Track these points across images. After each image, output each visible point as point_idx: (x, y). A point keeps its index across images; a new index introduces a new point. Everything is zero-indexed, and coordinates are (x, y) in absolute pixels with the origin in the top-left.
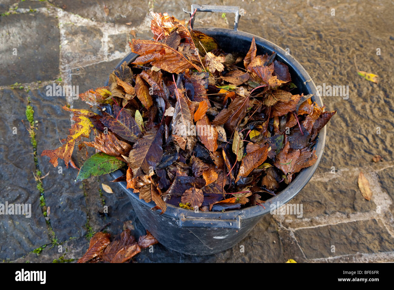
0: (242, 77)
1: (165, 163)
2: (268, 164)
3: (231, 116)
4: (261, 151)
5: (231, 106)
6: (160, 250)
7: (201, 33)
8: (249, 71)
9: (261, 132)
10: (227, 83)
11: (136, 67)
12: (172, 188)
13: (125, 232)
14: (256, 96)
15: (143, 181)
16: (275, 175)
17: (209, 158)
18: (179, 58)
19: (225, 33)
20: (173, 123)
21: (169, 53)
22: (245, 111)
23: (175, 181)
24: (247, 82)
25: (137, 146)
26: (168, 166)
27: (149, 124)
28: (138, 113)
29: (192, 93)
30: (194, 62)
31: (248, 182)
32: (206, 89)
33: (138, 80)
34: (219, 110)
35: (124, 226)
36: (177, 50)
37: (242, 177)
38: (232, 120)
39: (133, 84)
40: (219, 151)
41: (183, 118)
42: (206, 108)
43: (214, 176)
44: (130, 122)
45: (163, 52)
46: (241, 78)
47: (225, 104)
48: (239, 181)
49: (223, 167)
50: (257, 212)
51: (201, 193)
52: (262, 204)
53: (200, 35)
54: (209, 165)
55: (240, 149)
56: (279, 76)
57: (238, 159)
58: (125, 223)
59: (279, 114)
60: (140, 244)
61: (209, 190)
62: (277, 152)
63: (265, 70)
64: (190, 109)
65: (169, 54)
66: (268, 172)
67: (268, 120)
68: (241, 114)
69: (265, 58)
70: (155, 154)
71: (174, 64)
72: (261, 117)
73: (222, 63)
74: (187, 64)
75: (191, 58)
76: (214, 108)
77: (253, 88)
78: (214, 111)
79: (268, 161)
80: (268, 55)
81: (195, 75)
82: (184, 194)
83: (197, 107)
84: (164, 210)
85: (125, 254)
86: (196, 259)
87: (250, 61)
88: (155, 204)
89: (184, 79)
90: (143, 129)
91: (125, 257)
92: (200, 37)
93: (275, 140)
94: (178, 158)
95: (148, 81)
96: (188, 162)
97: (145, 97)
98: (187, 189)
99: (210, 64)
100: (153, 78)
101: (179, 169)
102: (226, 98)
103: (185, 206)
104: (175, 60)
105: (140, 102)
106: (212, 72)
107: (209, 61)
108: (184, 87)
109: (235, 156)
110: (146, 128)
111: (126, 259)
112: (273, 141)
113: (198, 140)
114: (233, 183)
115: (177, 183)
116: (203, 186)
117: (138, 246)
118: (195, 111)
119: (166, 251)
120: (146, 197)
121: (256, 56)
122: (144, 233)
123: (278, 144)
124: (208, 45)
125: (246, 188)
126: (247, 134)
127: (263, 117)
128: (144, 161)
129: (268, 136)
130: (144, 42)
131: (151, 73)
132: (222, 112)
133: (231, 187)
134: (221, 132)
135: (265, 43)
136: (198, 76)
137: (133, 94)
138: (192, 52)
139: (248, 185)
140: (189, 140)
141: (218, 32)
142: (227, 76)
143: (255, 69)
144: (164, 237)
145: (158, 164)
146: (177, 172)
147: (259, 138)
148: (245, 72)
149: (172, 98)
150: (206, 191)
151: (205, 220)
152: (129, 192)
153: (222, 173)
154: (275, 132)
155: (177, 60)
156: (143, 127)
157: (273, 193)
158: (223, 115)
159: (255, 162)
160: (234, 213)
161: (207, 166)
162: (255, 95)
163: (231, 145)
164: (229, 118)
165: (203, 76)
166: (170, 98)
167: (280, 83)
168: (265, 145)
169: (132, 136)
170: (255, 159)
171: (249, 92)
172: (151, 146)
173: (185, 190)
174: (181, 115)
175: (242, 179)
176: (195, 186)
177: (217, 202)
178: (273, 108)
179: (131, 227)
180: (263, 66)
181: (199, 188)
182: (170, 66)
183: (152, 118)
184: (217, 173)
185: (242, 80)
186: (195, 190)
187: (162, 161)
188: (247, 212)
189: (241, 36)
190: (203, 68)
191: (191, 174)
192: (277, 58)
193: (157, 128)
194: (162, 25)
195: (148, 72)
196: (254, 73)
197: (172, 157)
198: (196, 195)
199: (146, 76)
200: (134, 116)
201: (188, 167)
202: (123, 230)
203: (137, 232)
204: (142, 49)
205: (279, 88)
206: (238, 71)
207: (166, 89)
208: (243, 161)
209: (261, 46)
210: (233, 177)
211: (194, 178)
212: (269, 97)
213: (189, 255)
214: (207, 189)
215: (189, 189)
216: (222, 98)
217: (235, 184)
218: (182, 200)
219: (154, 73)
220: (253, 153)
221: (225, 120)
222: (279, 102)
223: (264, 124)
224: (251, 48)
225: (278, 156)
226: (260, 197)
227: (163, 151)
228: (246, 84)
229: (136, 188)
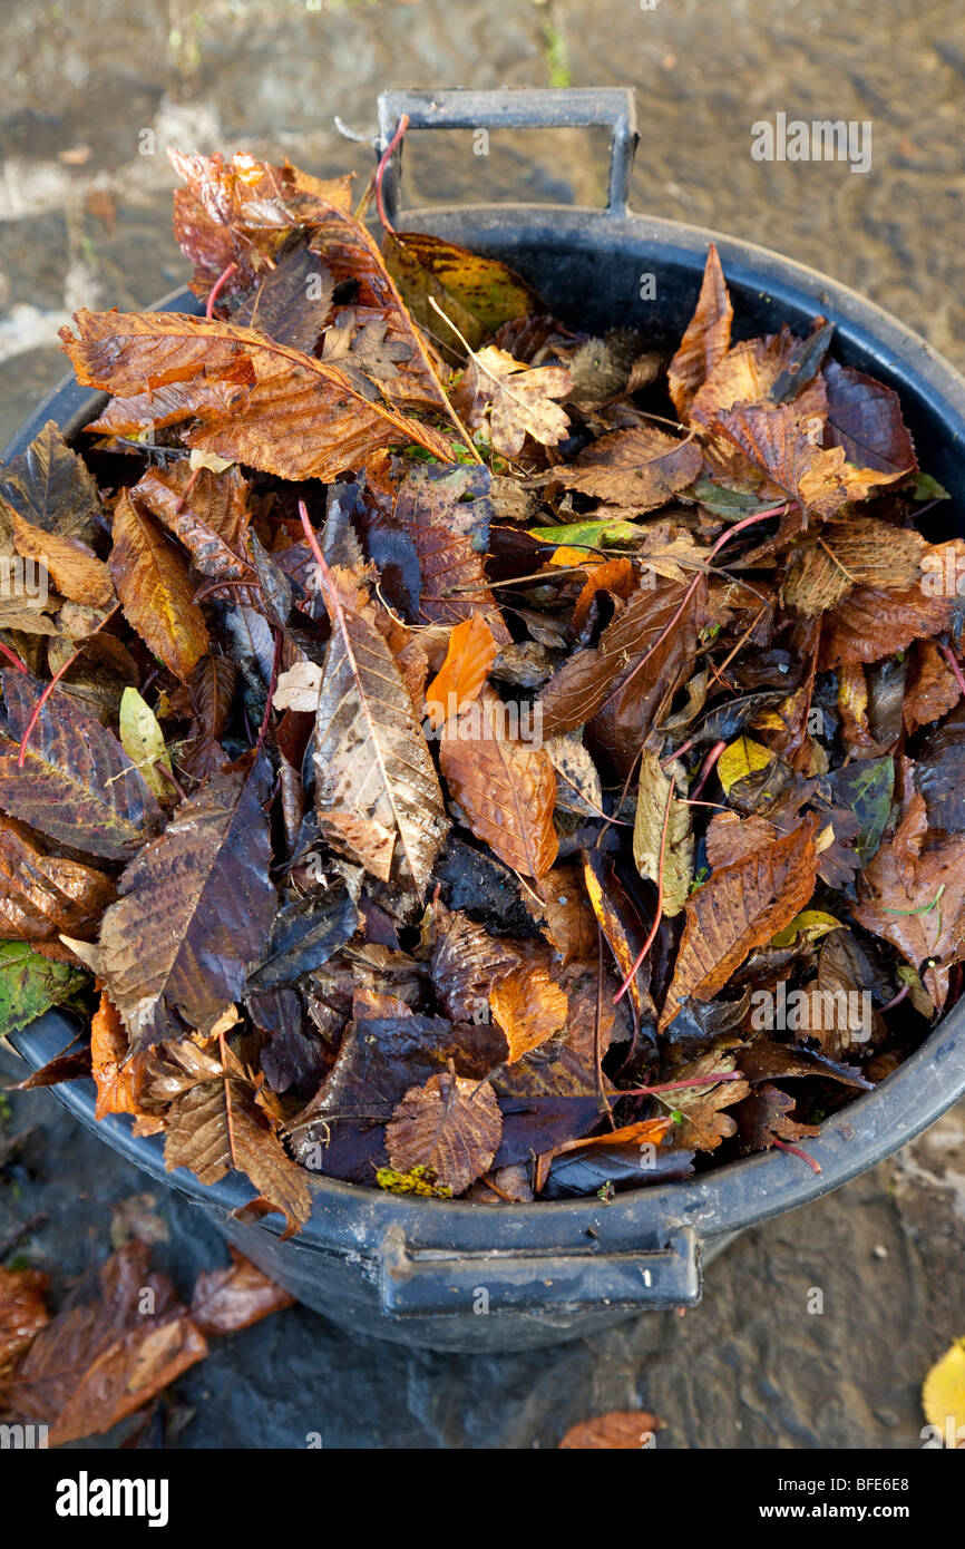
0: (663, 465)
1: (294, 961)
2: (823, 915)
3: (617, 682)
4: (781, 853)
5: (613, 632)
6: (306, 1336)
7: (440, 243)
8: (697, 428)
9: (779, 749)
10: (587, 505)
11: (112, 447)
12: (334, 1080)
13: (123, 1259)
14: (740, 565)
15: (178, 1070)
16: (863, 968)
17: (518, 907)
18: (330, 400)
19: (562, 234)
20: (317, 748)
21: (275, 379)
22: (691, 648)
23: (348, 1044)
24: (689, 489)
25: (138, 878)
26: (305, 973)
27: (197, 753)
28: (132, 701)
29: (411, 581)
30: (409, 407)
31: (726, 1022)
32: (481, 553)
33: (125, 524)
34: (557, 657)
35: (117, 1224)
36: (318, 351)
37: (692, 1003)
38: (628, 699)
39: (102, 545)
40: (569, 865)
41: (369, 719)
42: (484, 655)
43: (550, 1003)
44: (96, 752)
45: (242, 371)
46: (657, 472)
47: (581, 627)
48: (679, 1021)
49: (594, 949)
50: (779, 1191)
51: (485, 1100)
52: (799, 1146)
53: (433, 256)
54: (520, 950)
55: (673, 848)
56: (852, 444)
57: (668, 906)
58: (121, 1210)
59: (867, 649)
60: (204, 1314)
61: (527, 1083)
62: (864, 846)
63: (779, 423)
64: (403, 669)
65: (275, 382)
66: (826, 955)
67: (810, 683)
68: (667, 666)
69: (779, 350)
70: (238, 919)
71: (305, 433)
72: (773, 671)
73: (556, 401)
74: (373, 427)
75: (394, 388)
76: (530, 645)
77: (728, 525)
78: (528, 662)
79: (825, 898)
80: (794, 334)
81: (420, 483)
82: (399, 1110)
83: (438, 651)
84: (300, 1213)
85: (127, 1371)
86: (492, 1367)
87: (700, 372)
88: (252, 1190)
89: (363, 508)
90: (165, 780)
91: (127, 1392)
92: (438, 264)
93: (853, 784)
94: (358, 921)
95: (175, 526)
96: (409, 937)
97: (163, 615)
98: (414, 1084)
99: (495, 411)
100: (202, 506)
101: (367, 978)
102: (588, 591)
103: (409, 1180)
104: (312, 413)
105: (142, 643)
106: (509, 450)
107: (490, 397)
108: (366, 553)
109: (650, 891)
110: (182, 778)
111: (133, 1401)
112: (843, 793)
113: (456, 820)
114: (648, 1031)
115: (359, 1058)
116: (494, 1065)
117: (191, 1329)
118: (431, 676)
119: (333, 1338)
120: (198, 1151)
121: (731, 346)
122: (221, 1252)
123: (869, 807)
124: (483, 302)
125: (718, 1053)
126: (708, 768)
127: (783, 669)
128: (181, 959)
129: (813, 765)
130: (139, 325)
131: (188, 483)
132: (567, 671)
133: (641, 1054)
134: (571, 766)
135: (773, 275)
136: (435, 486)
137: (104, 599)
138: (396, 356)
139: (725, 1037)
140: (411, 831)
141: (527, 231)
142: (588, 462)
143: (728, 422)
144: (317, 1289)
145: (254, 966)
146: (358, 996)
147: (770, 784)
148: (681, 435)
149: (306, 616)
150: (511, 1084)
151: (513, 1265)
152: (113, 1129)
153: (587, 986)
154: (848, 741)
155: (320, 409)
156: (169, 770)
157: (854, 1076)
158: (575, 681)
159: (755, 913)
160: (664, 1201)
161: (511, 956)
162: (735, 556)
163: (625, 834)
164: (610, 690)
165: (457, 483)
166: (297, 619)
167: (861, 482)
168: (800, 821)
169: (111, 824)
170: (752, 894)
171: (703, 552)
172: (214, 872)
173: (404, 1091)
174: (356, 707)
175: (695, 1010)
176: (452, 1067)
177: (572, 1144)
178: (832, 624)
179: (151, 1229)
180: (772, 406)
181: (476, 1075)
182: (285, 443)
183: (210, 719)
184: (564, 986)
185: (667, 481)
186: (453, 1085)
187: (273, 949)
188: (729, 1195)
189: (648, 243)
190: (457, 433)
191: (429, 1001)
192: (839, 350)
193: (239, 776)
194: (233, 215)
195: (173, 478)
196: (722, 441)
197: (328, 925)
198: (462, 1109)
199: (165, 499)
200: (112, 720)
201: (412, 965)
202: (112, 1250)
203: (186, 1250)
204: (134, 362)
205: (859, 509)
206: (641, 434)
207: (273, 572)
208: (691, 908)
209: (756, 293)
210: (644, 1002)
211: (445, 1024)
212: (808, 560)
213: (455, 1355)
214: (515, 1078)
215: (420, 1082)
216: (566, 592)
217: (659, 1038)
218: (392, 1145)
219: (208, 481)
220: (740, 865)
221: (588, 706)
222: (859, 589)
223: (790, 708)
224: (701, 306)
225: (870, 873)
226: (792, 1104)
227: (275, 896)
228: (685, 499)
229: (146, 1110)
